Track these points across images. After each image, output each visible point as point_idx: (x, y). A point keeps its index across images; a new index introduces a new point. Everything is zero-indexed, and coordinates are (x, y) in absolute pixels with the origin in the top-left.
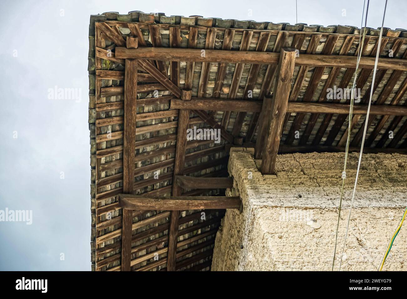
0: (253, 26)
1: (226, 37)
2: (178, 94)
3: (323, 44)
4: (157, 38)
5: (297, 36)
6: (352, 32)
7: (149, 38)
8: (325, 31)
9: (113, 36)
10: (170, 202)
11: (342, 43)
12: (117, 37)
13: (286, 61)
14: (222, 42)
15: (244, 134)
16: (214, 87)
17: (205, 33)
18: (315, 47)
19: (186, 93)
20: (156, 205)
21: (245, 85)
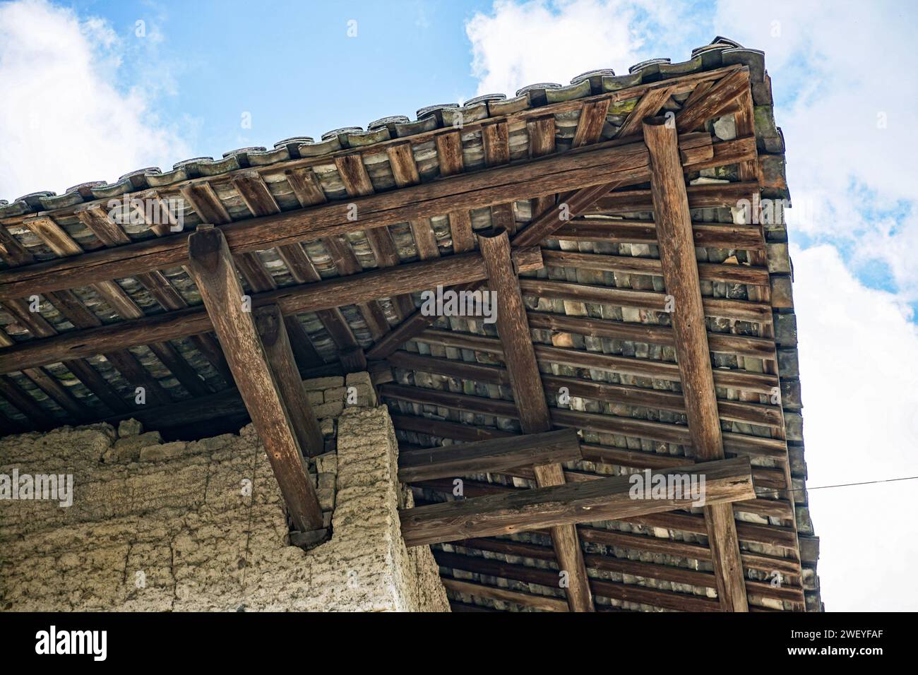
0: (789, 387)
1: (750, 342)
2: (524, 240)
3: (765, 522)
4: (717, 200)
5: (779, 476)
6: (806, 565)
7: (708, 177)
8: (800, 519)
9: (710, 107)
10: (265, 379)
11: (774, 554)
12: (704, 115)
13: (728, 487)
14: (727, 332)
15: (406, 380)
16: (567, 313)
17: (750, 296)
18: (754, 510)
19: (537, 261)
20: (247, 350)
21: (590, 380)
